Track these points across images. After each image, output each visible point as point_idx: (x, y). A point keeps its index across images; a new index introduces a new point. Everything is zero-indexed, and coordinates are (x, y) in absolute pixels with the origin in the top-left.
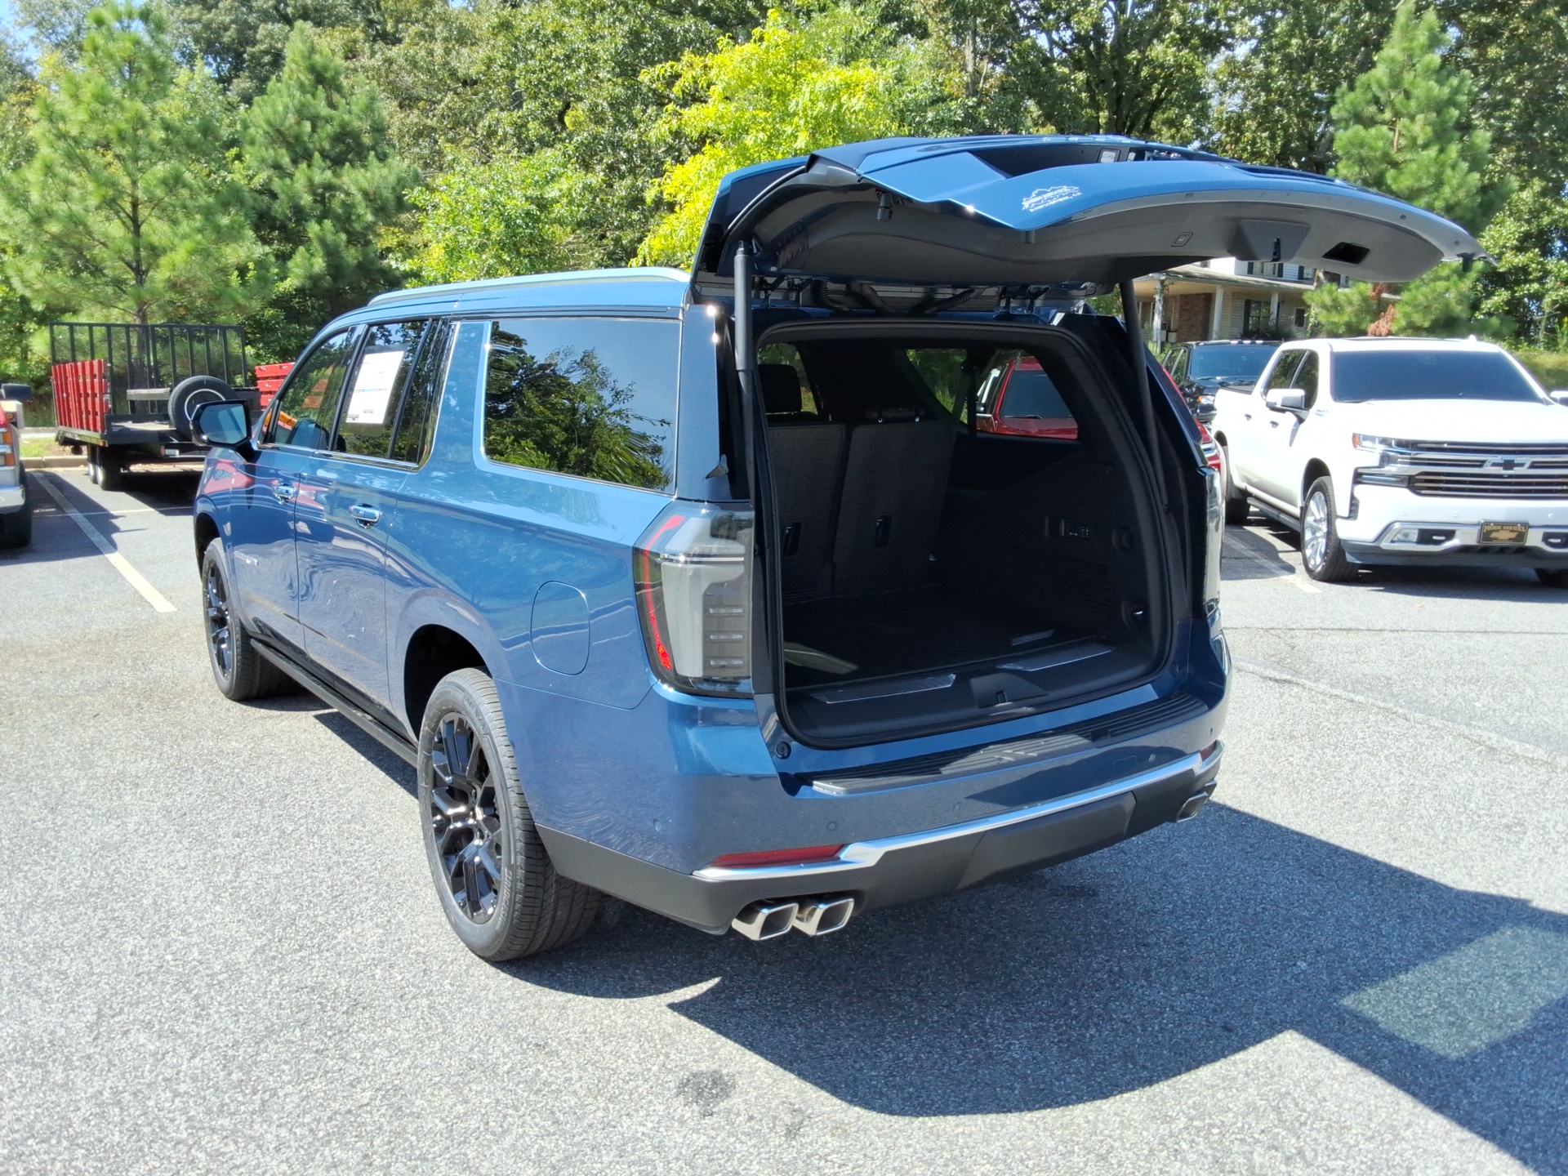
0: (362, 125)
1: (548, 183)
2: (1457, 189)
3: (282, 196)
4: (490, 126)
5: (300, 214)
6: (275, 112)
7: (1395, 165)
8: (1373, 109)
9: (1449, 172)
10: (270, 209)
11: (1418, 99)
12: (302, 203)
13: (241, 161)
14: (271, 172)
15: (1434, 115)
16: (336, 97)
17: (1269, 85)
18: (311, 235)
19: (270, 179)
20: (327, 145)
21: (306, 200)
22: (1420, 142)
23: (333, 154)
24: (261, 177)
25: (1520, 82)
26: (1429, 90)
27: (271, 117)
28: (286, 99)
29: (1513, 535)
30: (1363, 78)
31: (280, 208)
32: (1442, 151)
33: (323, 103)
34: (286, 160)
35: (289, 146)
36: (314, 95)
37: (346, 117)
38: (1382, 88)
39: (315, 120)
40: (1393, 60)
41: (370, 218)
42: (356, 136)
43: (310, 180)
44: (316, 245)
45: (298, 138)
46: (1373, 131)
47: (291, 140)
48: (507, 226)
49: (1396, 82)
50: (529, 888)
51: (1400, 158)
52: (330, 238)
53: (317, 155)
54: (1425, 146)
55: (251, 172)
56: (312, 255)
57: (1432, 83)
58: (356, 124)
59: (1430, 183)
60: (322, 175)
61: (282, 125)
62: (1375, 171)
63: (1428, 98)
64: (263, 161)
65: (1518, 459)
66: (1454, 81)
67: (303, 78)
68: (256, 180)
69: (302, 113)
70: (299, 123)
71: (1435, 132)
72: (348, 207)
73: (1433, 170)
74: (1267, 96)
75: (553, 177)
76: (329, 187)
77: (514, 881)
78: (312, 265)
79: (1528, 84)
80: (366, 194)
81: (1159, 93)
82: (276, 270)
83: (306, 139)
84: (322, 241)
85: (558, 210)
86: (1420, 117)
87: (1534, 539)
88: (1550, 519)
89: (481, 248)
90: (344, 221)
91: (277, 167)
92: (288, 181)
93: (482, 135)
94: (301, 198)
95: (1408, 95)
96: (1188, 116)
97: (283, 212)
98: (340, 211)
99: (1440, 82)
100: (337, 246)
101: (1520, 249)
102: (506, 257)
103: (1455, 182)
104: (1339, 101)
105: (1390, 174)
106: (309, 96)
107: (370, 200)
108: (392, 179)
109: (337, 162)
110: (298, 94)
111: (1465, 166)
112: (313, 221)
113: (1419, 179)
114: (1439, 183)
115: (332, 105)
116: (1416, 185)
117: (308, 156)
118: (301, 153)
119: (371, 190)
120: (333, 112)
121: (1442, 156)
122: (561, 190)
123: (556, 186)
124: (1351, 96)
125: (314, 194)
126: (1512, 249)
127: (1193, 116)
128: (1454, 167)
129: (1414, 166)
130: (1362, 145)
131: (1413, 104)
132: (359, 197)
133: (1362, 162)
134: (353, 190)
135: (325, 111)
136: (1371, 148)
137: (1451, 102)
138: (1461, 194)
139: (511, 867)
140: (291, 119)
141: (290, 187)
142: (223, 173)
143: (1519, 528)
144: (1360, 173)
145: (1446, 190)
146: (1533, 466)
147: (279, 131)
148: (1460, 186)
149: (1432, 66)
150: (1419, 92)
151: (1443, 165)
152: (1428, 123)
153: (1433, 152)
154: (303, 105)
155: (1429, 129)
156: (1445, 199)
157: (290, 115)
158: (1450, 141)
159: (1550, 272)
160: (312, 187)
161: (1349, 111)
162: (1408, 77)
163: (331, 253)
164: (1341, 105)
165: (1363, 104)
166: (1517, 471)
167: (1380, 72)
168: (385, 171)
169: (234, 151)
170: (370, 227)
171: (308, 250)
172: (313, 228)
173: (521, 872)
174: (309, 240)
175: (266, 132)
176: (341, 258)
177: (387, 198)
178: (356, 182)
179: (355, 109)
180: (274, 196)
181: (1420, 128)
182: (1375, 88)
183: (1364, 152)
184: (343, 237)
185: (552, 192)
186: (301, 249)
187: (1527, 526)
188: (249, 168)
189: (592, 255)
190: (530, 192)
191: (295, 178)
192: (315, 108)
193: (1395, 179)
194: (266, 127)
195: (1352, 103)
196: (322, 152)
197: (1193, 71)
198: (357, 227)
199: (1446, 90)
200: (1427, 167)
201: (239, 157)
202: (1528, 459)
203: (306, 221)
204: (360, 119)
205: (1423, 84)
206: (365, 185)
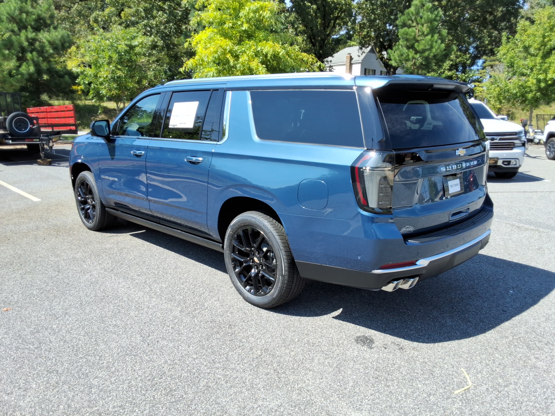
0: (47, 15)
1: (133, 39)
2: (438, 49)
3: (16, 43)
4: (95, 17)
5: (23, 50)
6: (11, 9)
7: (417, 41)
8: (410, 22)
9: (435, 44)
11: (425, 19)
12: (24, 45)
14: (10, 33)
15: (430, 24)
16: (35, 5)
17: (375, 12)
18: (28, 58)
19: (10, 36)
20: (33, 23)
21: (26, 44)
22: (425, 33)
23: (35, 26)
24: (7, 35)
25: (454, 13)
26: (428, 16)
27: (9, 12)
28: (15, 5)
29: (494, 162)
30: (407, 11)
32: (432, 37)
33: (30, 7)
34: (16, 29)
35: (17, 23)
36: (26, 3)
37: (40, 12)
38: (413, 15)
39: (27, 13)
40: (416, 5)
41: (51, 51)
42: (44, 20)
43: (27, 36)
44: (31, 62)
45: (21, 20)
46: (411, 29)
47: (18, 21)
48: (119, 55)
49: (418, 13)
50: (289, 282)
51: (419, 38)
52: (35, 59)
53: (29, 27)
54: (427, 35)
55: (3, 33)
56: (29, 66)
57: (429, 13)
58: (44, 15)
59: (429, 47)
60: (31, 35)
61: (14, 15)
62: (411, 43)
63: (428, 18)
64: (7, 28)
65: (495, 137)
66: (436, 12)
68: (5, 36)
69: (22, 10)
70: (20, 14)
71: (430, 30)
72: (43, 47)
73: (430, 43)
74: (374, 16)
75: (134, 37)
76: (34, 40)
77: (283, 281)
78: (29, 70)
79: (457, 14)
80: (49, 42)
81: (338, 14)
82: (15, 71)
83: (24, 20)
84: (33, 60)
85: (137, 50)
86: (425, 25)
87: (500, 163)
88: (505, 156)
89: (109, 64)
90: (41, 52)
91: (13, 31)
92: (18, 37)
94: (23, 43)
95: (421, 18)
96: (349, 22)
98: (39, 49)
99: (431, 13)
100: (38, 62)
101: (450, 70)
102: (119, 67)
103: (437, 47)
104: (399, 19)
105: (416, 44)
106: (24, 4)
107: (51, 45)
108: (59, 36)
109: (37, 29)
110: (19, 3)
111: (440, 41)
112: (29, 53)
113: (425, 46)
114: (432, 47)
115: (34, 7)
116: (425, 48)
117: (25, 28)
118: (22, 26)
119: (52, 41)
120: (34, 10)
121: (432, 38)
122: (138, 42)
123: (136, 40)
124: (403, 17)
125: (29, 42)
126: (447, 70)
127: (351, 22)
128: (436, 42)
129: (424, 42)
130: (407, 34)
131: (423, 20)
132: (47, 43)
133: (407, 40)
134: (44, 40)
135: (31, 10)
136: (410, 35)
137: (435, 20)
138: (438, 51)
139: (282, 276)
140: (17, 13)
141: (19, 39)
143: (496, 159)
144: (406, 44)
145: (434, 50)
146: (500, 140)
147: (12, 17)
148: (438, 48)
149: (429, 8)
150: (425, 16)
151: (433, 41)
152: (428, 27)
153: (429, 37)
154: (22, 7)
155: (428, 29)
156: (434, 53)
158: (435, 33)
159: (459, 77)
160: (27, 39)
161: (402, 22)
162: (421, 11)
163: (36, 65)
164: (399, 20)
165: (407, 20)
166: (495, 141)
167: (412, 9)
168: (57, 34)
170: (51, 55)
171: (27, 64)
172: (29, 56)
173: (286, 277)
174: (28, 60)
175: (7, 18)
176: (40, 66)
177: (58, 44)
178: (46, 38)
179: (43, 9)
180: (13, 42)
181: (425, 29)
182: (411, 15)
183: (408, 37)
184: (41, 58)
185: (135, 43)
186: (25, 63)
187: (498, 159)
189: (152, 66)
190: (126, 42)
191: (21, 36)
192: (27, 8)
193: (418, 46)
194: (7, 15)
195: (403, 20)
196: (31, 25)
197: (351, 6)
198: (46, 55)
199: (434, 16)
200: (428, 42)
202: (499, 138)
203: (26, 52)
204: (45, 13)
205: (426, 13)
206: (49, 38)
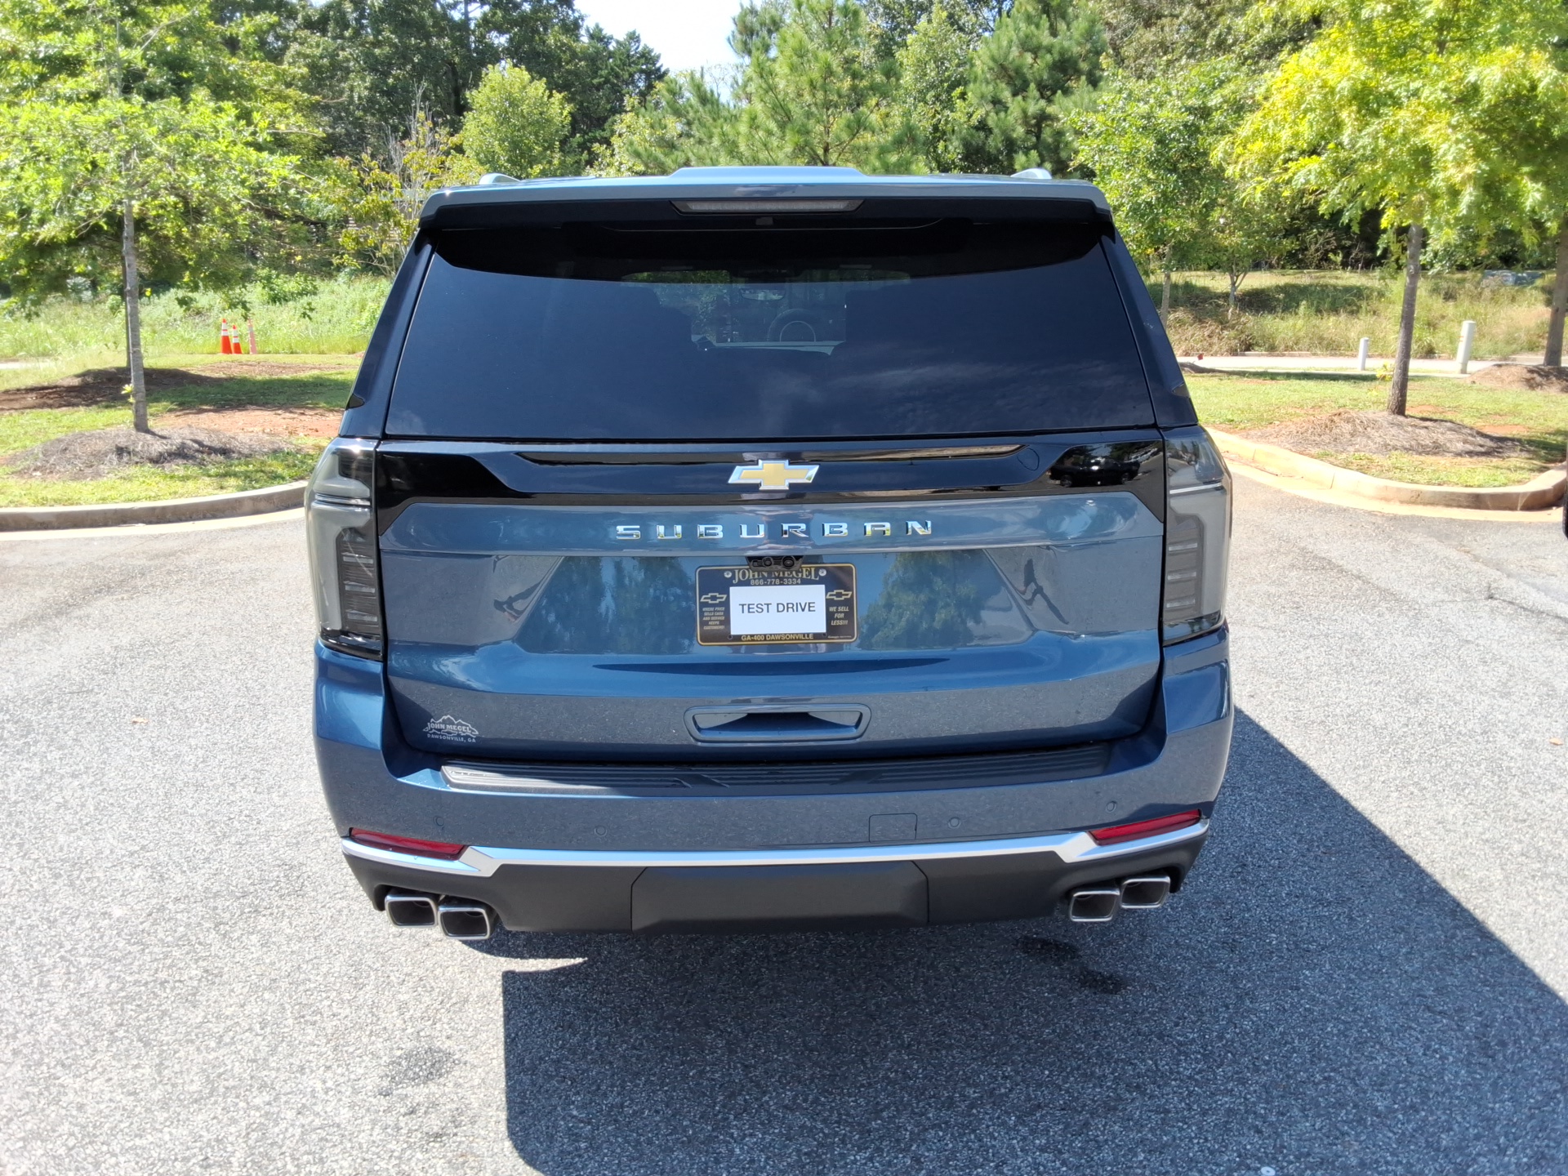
0: (1081, 50)
1: (1215, 89)
3: (996, 131)
4: (1220, 35)
5: (1011, 146)
6: (999, 47)
10: (984, 144)
12: (1015, 135)
13: (964, 99)
14: (990, 107)
16: (1060, 25)
18: (1017, 167)
19: (987, 114)
20: (1044, 74)
21: (1020, 131)
23: (1048, 83)
24: (980, 114)
27: (995, 52)
28: (1011, 33)
31: (994, 143)
33: (1047, 32)
34: (1005, 94)
35: (1010, 81)
36: (1037, 26)
37: (1066, 44)
39: (1036, 51)
42: (1073, 61)
43: (1024, 112)
45: (1019, 70)
47: (1012, 73)
53: (1033, 87)
55: (971, 110)
58: (1075, 50)
60: (1036, 105)
61: (1006, 58)
64: (982, 97)
67: (1030, 9)
68: (975, 117)
69: (1025, 45)
70: (1021, 55)
72: (1059, 136)
76: (1042, 117)
83: (1026, 70)
91: (996, 101)
92: (1002, 115)
93: (1211, 45)
94: (1014, 130)
97: (996, 147)
98: (1050, 140)
106: (1034, 27)
109: (1050, 90)
110: (1023, 26)
115: (1054, 33)
117: (1025, 88)
118: (1020, 85)
120: (1055, 40)
125: (1027, 125)
135: (1047, 40)
140: (1015, 52)
141: (1005, 121)
142: (947, 112)
147: (1002, 67)
154: (1027, 36)
157: (1014, 48)
160: (1025, 119)
168: (1094, 95)
169: (959, 90)
172: (1019, 160)
174: (1016, 171)
175: (990, 68)
178: (1067, 110)
179: (1076, 35)
180: (989, 131)
185: (1214, 100)
188: (971, 105)
191: (1009, 111)
192: (1038, 38)
194: (991, 64)
196: (1039, 83)
201: (963, 96)
204: (1079, 44)
